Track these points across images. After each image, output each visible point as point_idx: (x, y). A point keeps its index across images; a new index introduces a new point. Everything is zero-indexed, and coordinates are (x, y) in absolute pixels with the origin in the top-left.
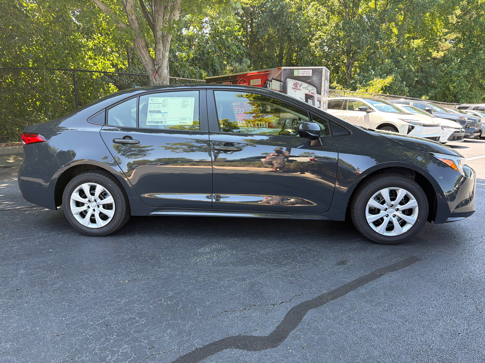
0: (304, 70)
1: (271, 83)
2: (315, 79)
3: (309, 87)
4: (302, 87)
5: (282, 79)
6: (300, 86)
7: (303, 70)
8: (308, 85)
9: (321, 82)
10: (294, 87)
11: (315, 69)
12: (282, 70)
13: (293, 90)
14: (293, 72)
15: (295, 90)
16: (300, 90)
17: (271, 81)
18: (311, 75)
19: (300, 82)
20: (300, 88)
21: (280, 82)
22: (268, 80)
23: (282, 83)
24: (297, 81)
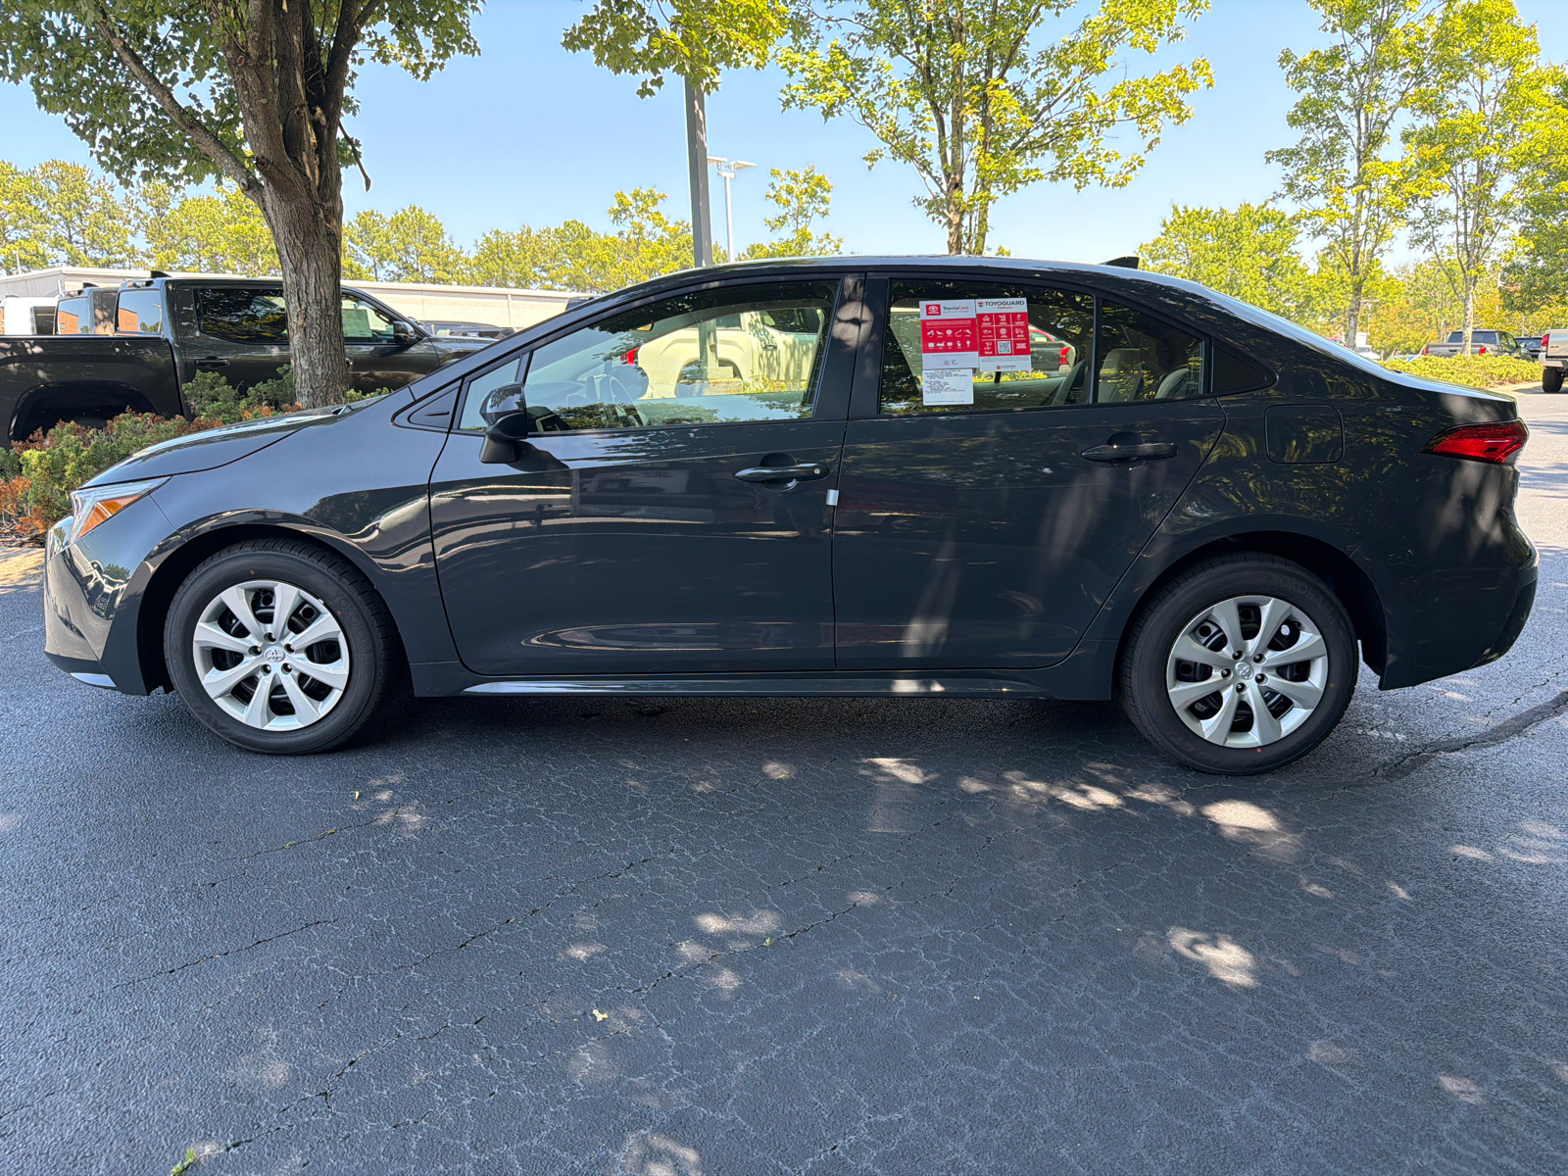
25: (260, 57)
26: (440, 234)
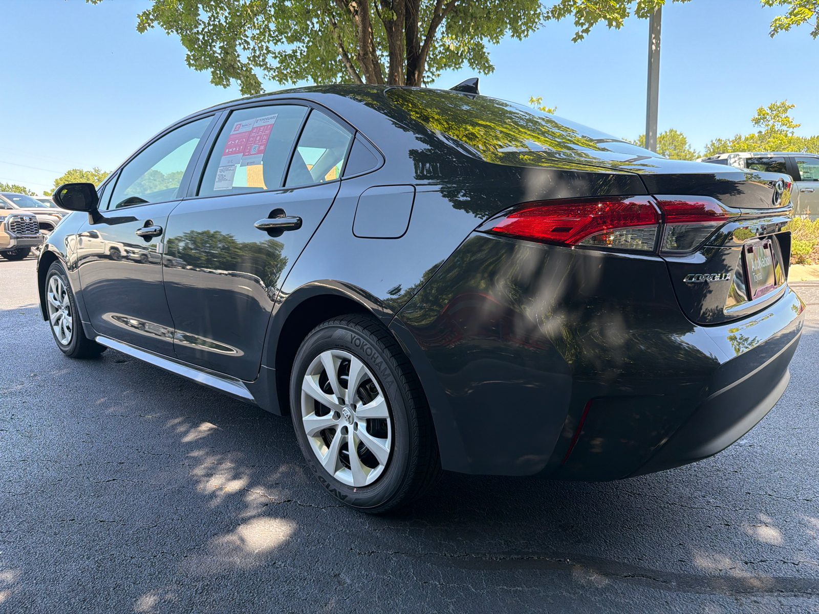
25: (364, 54)
26: (684, 142)
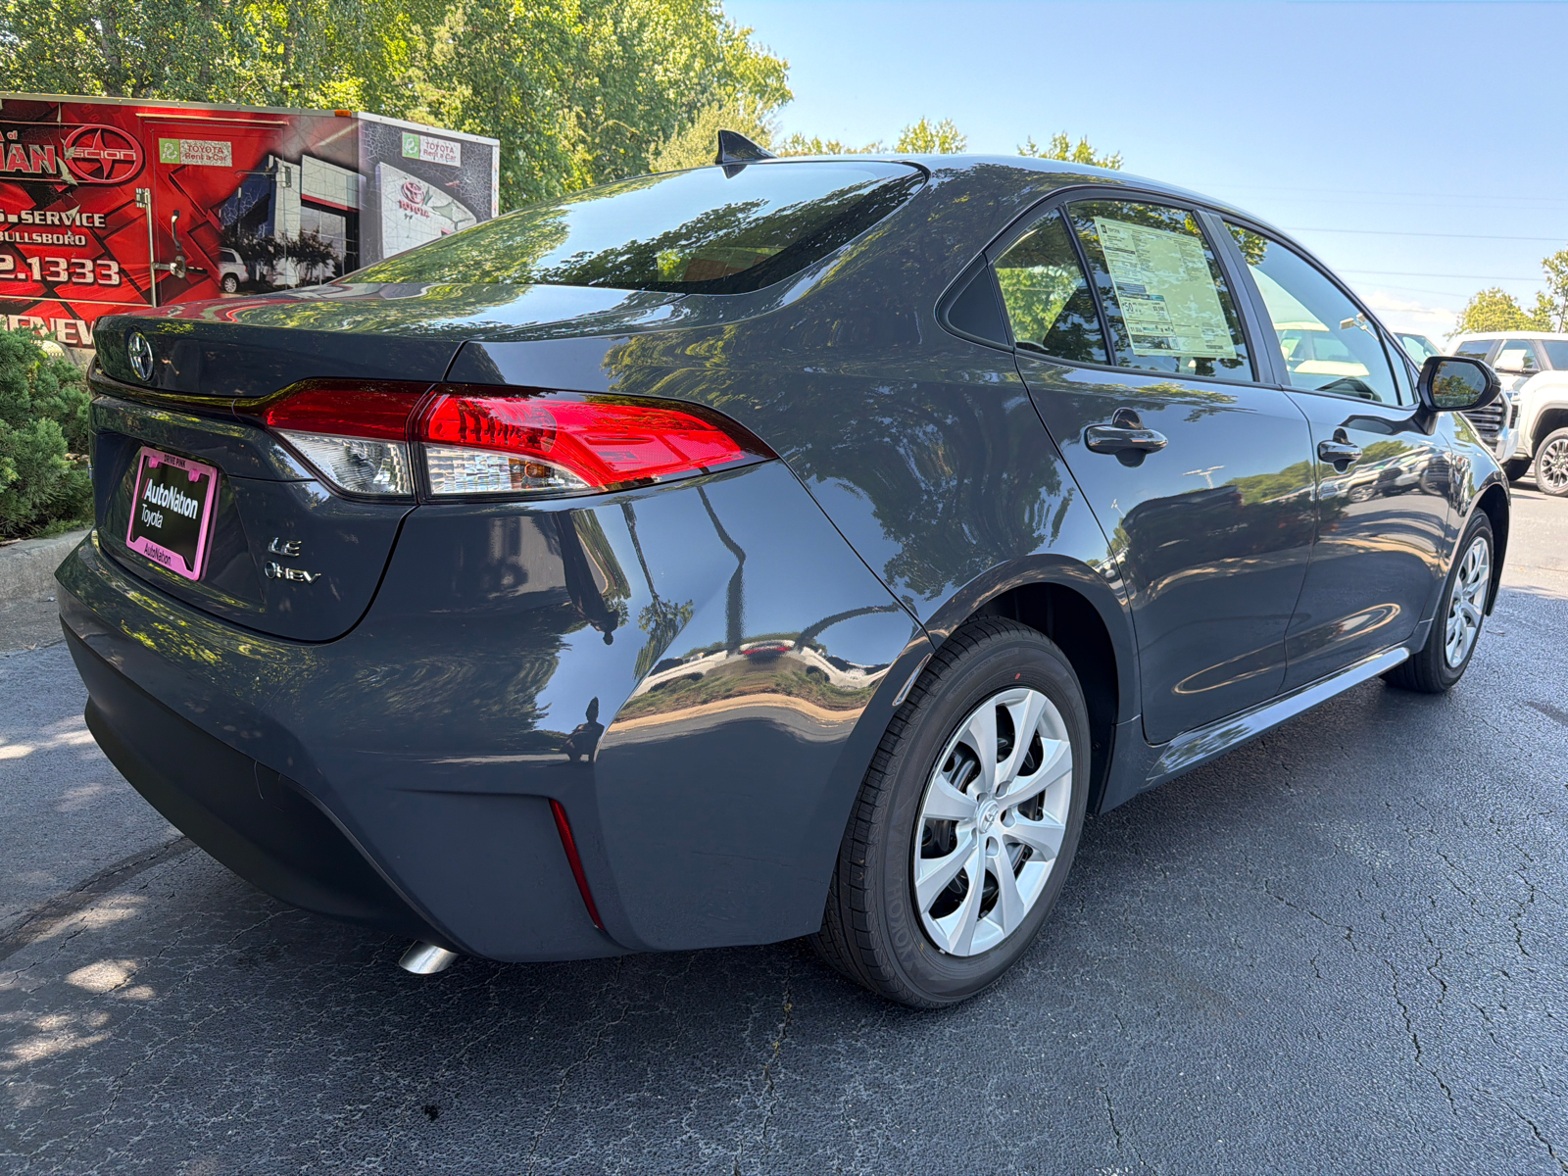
0: (436, 141)
1: (295, 168)
2: (470, 179)
3: (454, 208)
4: (430, 204)
5: (362, 162)
6: (426, 199)
7: (431, 140)
8: (450, 199)
9: (490, 196)
10: (406, 201)
11: (471, 143)
12: (360, 123)
13: (402, 212)
14: (400, 138)
15: (408, 212)
16: (424, 214)
17: (299, 162)
18: (457, 163)
19: (424, 185)
20: (424, 208)
21: (350, 173)
22: (276, 155)
23: (362, 178)
24: (415, 180)
